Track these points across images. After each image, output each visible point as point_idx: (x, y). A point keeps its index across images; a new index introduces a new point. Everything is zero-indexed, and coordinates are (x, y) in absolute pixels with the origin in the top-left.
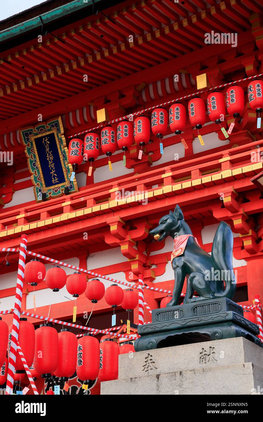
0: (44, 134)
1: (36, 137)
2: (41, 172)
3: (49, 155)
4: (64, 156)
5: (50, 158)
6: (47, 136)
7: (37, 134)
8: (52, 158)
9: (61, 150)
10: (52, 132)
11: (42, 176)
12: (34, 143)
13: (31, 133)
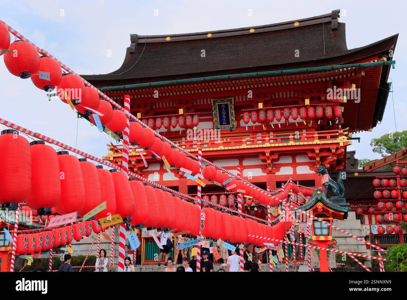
0: (223, 103)
1: (219, 104)
2: (218, 118)
3: (224, 112)
4: (232, 114)
5: (224, 113)
6: (224, 104)
7: (220, 102)
8: (225, 114)
9: (230, 111)
10: (227, 103)
11: (219, 120)
12: (217, 106)
13: (217, 102)
